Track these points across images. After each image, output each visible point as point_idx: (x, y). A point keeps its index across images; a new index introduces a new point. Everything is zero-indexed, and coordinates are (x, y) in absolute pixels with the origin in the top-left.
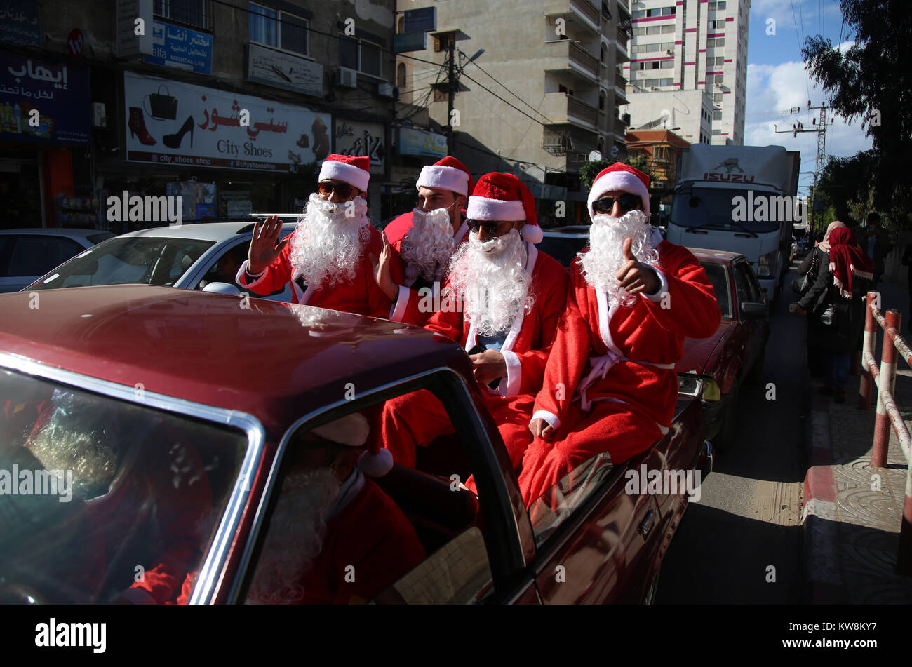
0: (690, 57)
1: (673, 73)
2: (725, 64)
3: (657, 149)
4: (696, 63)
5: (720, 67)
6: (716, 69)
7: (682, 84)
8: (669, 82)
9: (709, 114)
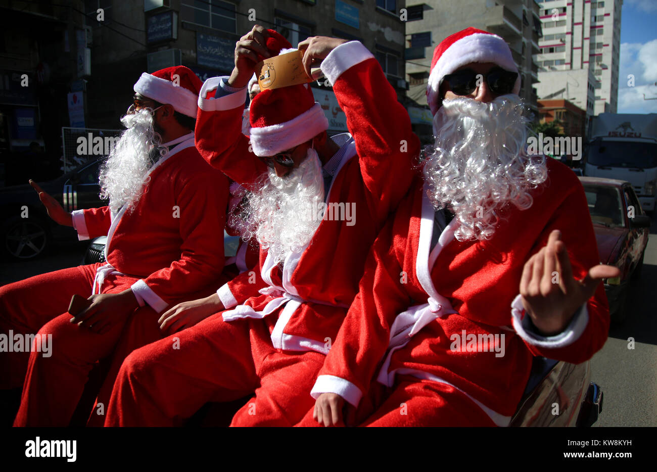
0: (577, 44)
1: (565, 55)
2: (604, 47)
3: (557, 113)
4: (582, 48)
5: (599, 50)
6: (597, 51)
7: (571, 63)
8: (562, 62)
9: (593, 85)
